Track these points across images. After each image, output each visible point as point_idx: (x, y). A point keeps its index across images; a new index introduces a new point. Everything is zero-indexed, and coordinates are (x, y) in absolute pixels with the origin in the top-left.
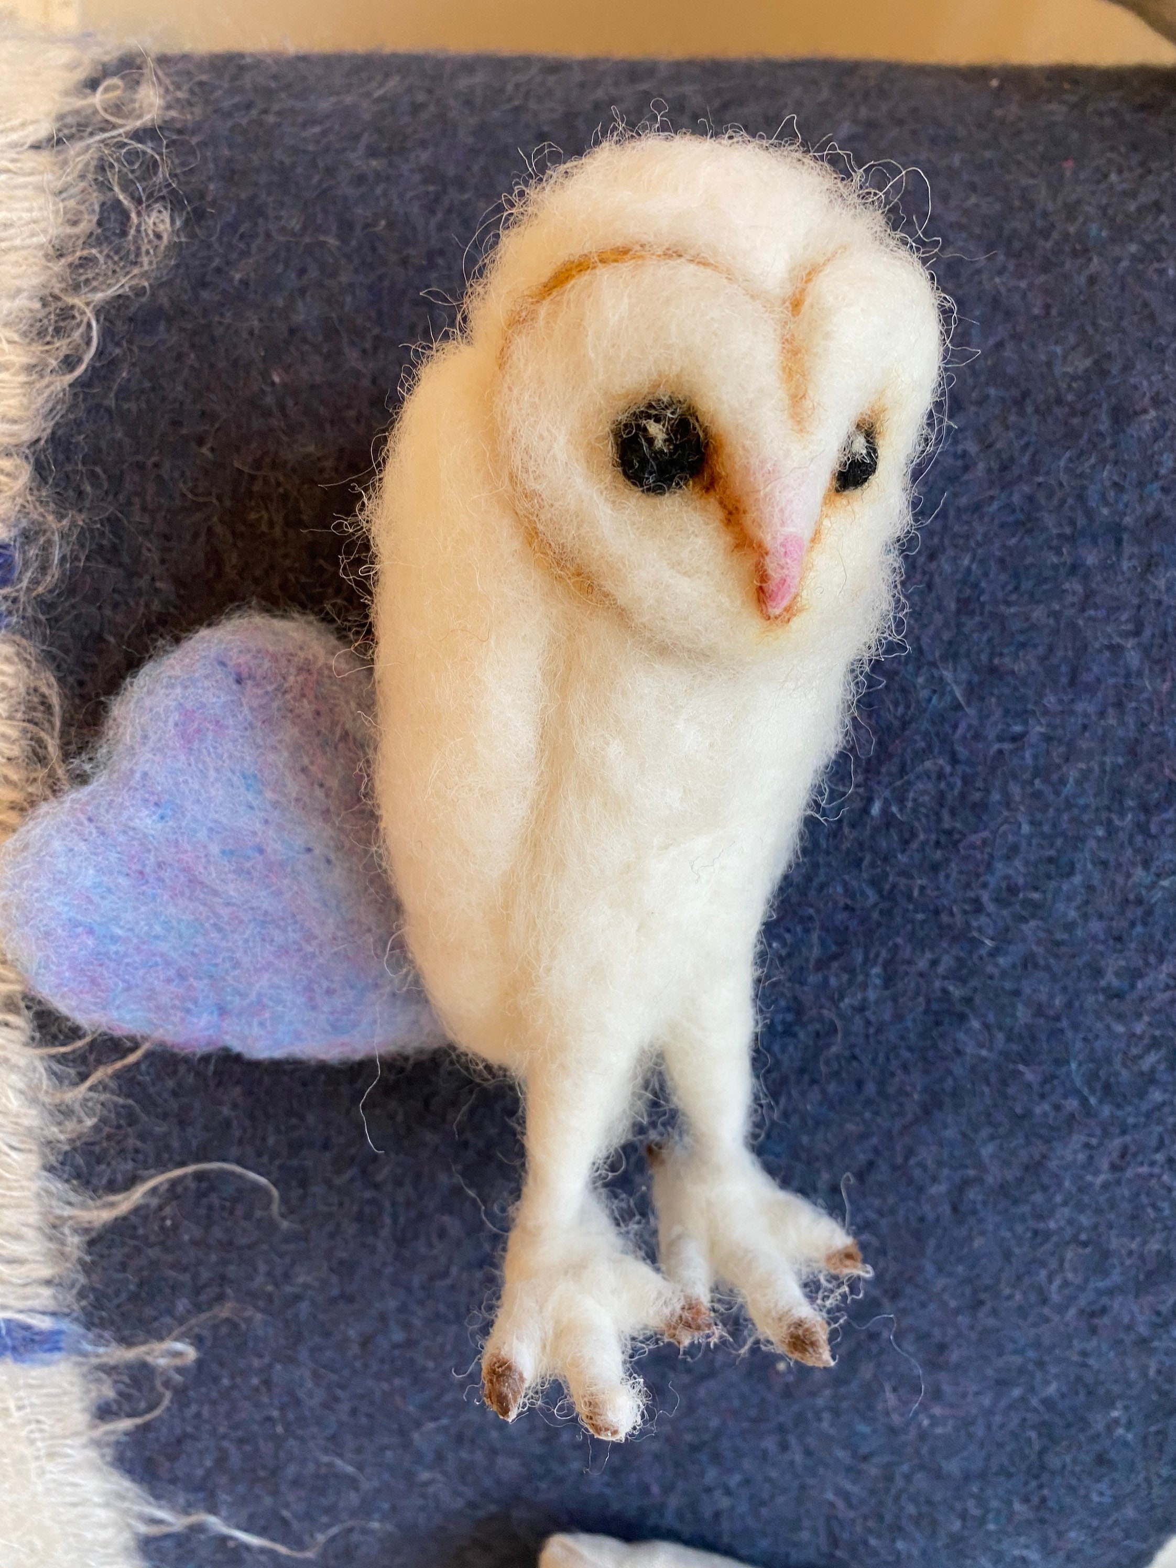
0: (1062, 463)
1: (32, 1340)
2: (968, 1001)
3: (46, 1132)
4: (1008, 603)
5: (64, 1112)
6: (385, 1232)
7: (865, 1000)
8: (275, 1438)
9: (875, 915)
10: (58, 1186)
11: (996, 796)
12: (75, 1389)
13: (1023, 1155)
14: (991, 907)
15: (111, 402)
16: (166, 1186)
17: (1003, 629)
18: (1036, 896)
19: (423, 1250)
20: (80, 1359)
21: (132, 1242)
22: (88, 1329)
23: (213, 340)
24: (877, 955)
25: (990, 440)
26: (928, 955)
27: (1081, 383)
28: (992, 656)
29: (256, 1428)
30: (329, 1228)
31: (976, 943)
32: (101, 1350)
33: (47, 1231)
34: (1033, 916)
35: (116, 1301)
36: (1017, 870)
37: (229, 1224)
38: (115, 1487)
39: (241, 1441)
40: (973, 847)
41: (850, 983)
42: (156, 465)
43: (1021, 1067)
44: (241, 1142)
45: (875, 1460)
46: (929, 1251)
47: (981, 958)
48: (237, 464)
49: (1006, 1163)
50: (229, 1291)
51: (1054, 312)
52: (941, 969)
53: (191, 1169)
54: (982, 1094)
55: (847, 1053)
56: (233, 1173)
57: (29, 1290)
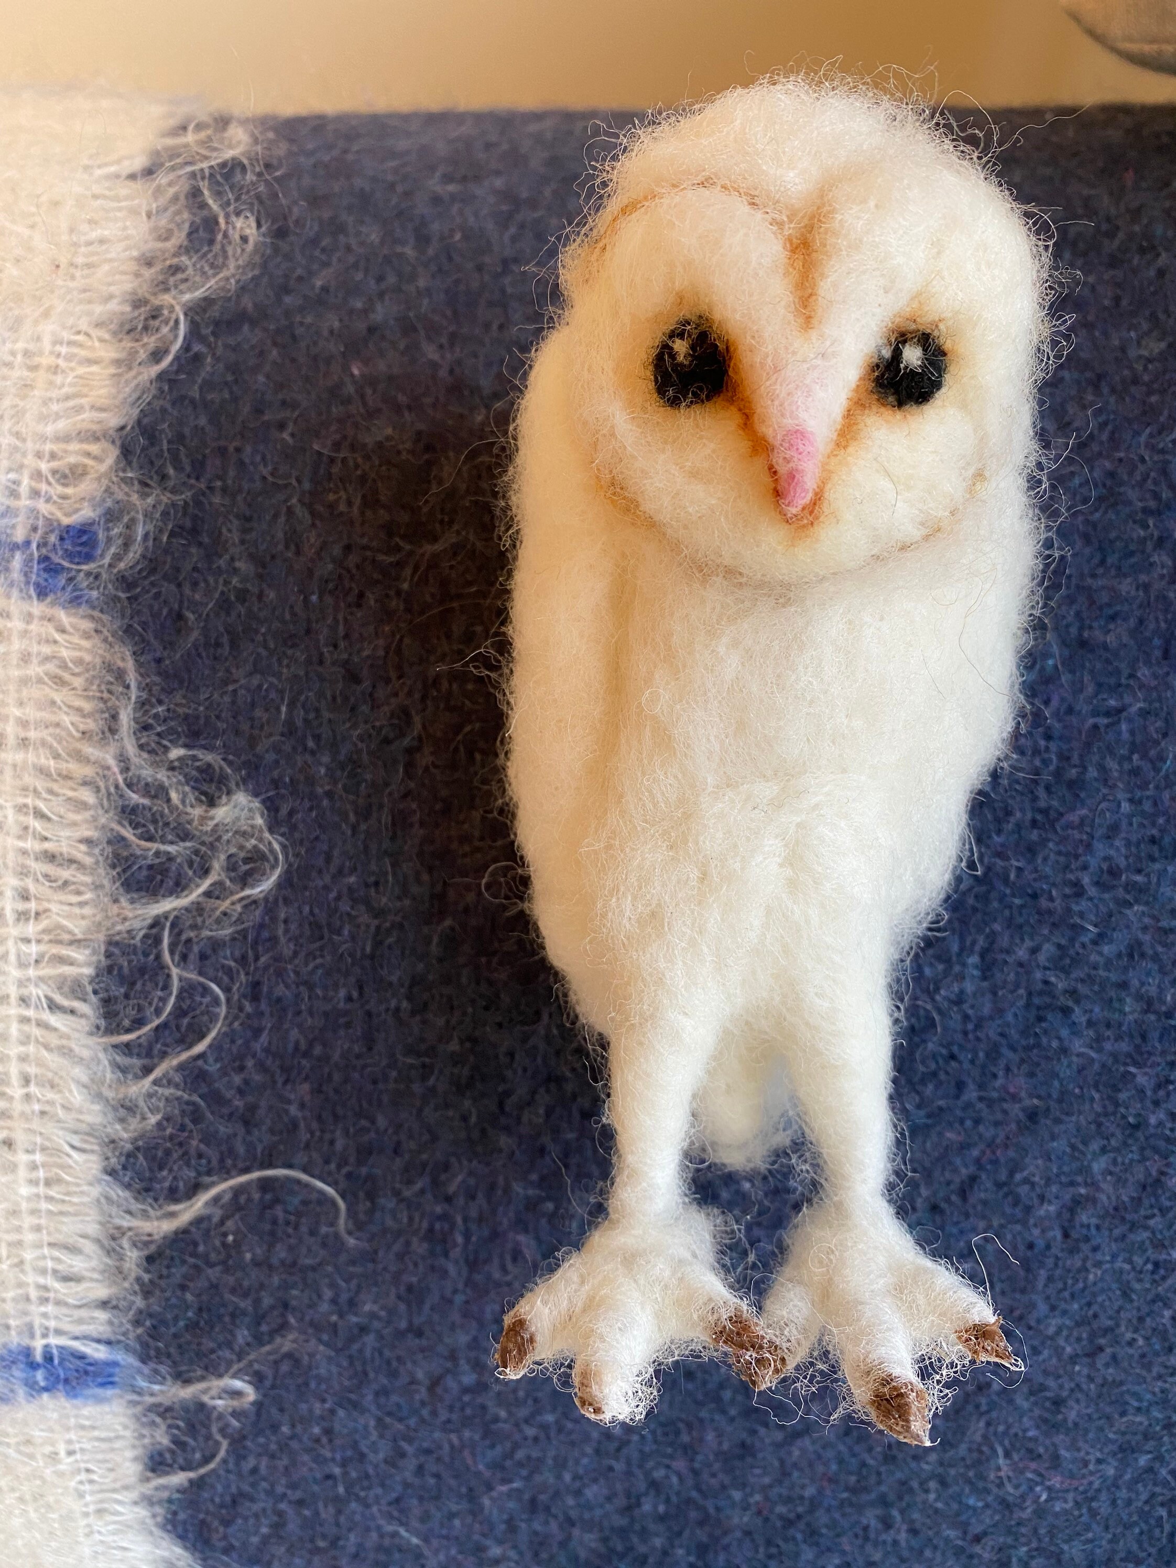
0: (1143, 439)
1: (86, 1373)
2: (1072, 993)
3: (109, 1130)
4: (1094, 576)
5: (127, 1108)
6: (456, 1253)
7: (962, 992)
8: (337, 1499)
9: (971, 901)
10: (118, 1193)
11: (1092, 773)
12: (128, 1433)
13: (1139, 1173)
14: (1092, 891)
15: (195, 393)
16: (227, 1197)
17: (1092, 602)
18: (1139, 878)
19: (497, 1275)
20: (135, 1397)
21: (192, 1260)
22: (144, 1362)
23: (294, 337)
24: (974, 943)
25: (1067, 419)
26: (1028, 943)
27: (1157, 364)
28: (1081, 628)
29: (316, 1488)
30: (397, 1247)
31: (1077, 929)
32: (156, 1387)
33: (106, 1242)
34: (1137, 901)
35: (173, 1330)
36: (1118, 852)
37: (292, 1241)
38: (166, 1554)
39: (300, 1503)
40: (1069, 826)
41: (946, 973)
42: (238, 450)
43: (1132, 1069)
44: (307, 1146)
45: (989, 1542)
46: (1040, 1284)
47: (1084, 946)
48: (316, 447)
49: (1120, 1182)
50: (292, 1320)
51: (1124, 303)
52: (1042, 958)
53: (255, 1175)
54: (1092, 1099)
55: (944, 1051)
56: (298, 1182)
57: (83, 1313)
